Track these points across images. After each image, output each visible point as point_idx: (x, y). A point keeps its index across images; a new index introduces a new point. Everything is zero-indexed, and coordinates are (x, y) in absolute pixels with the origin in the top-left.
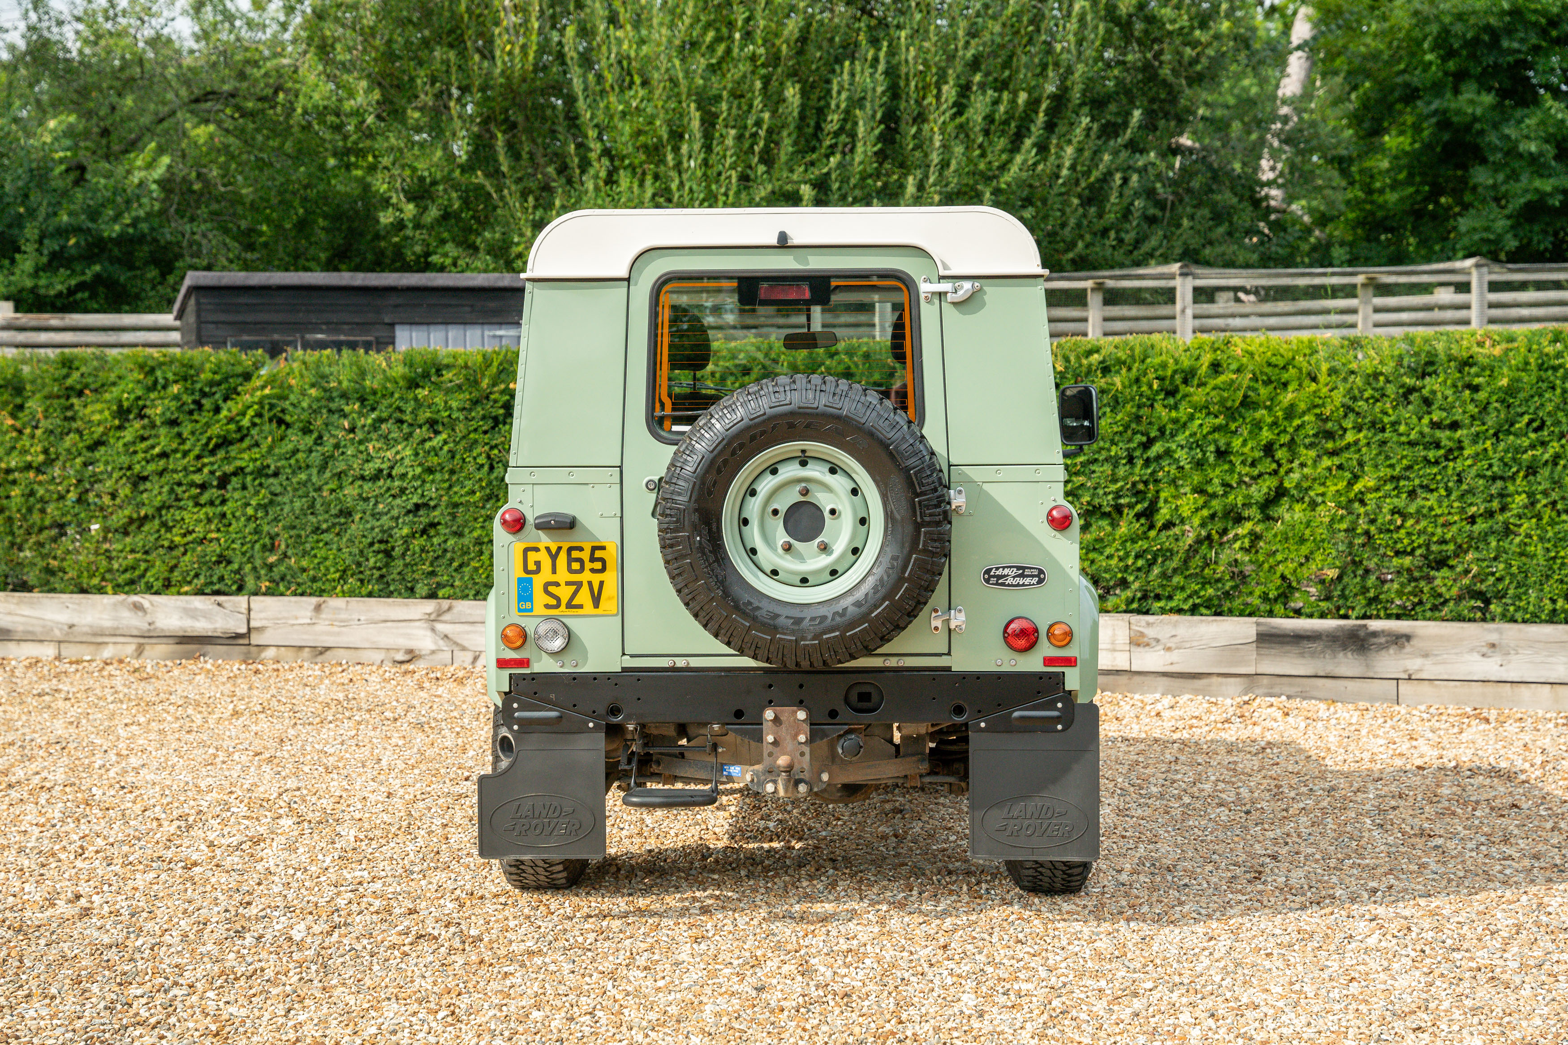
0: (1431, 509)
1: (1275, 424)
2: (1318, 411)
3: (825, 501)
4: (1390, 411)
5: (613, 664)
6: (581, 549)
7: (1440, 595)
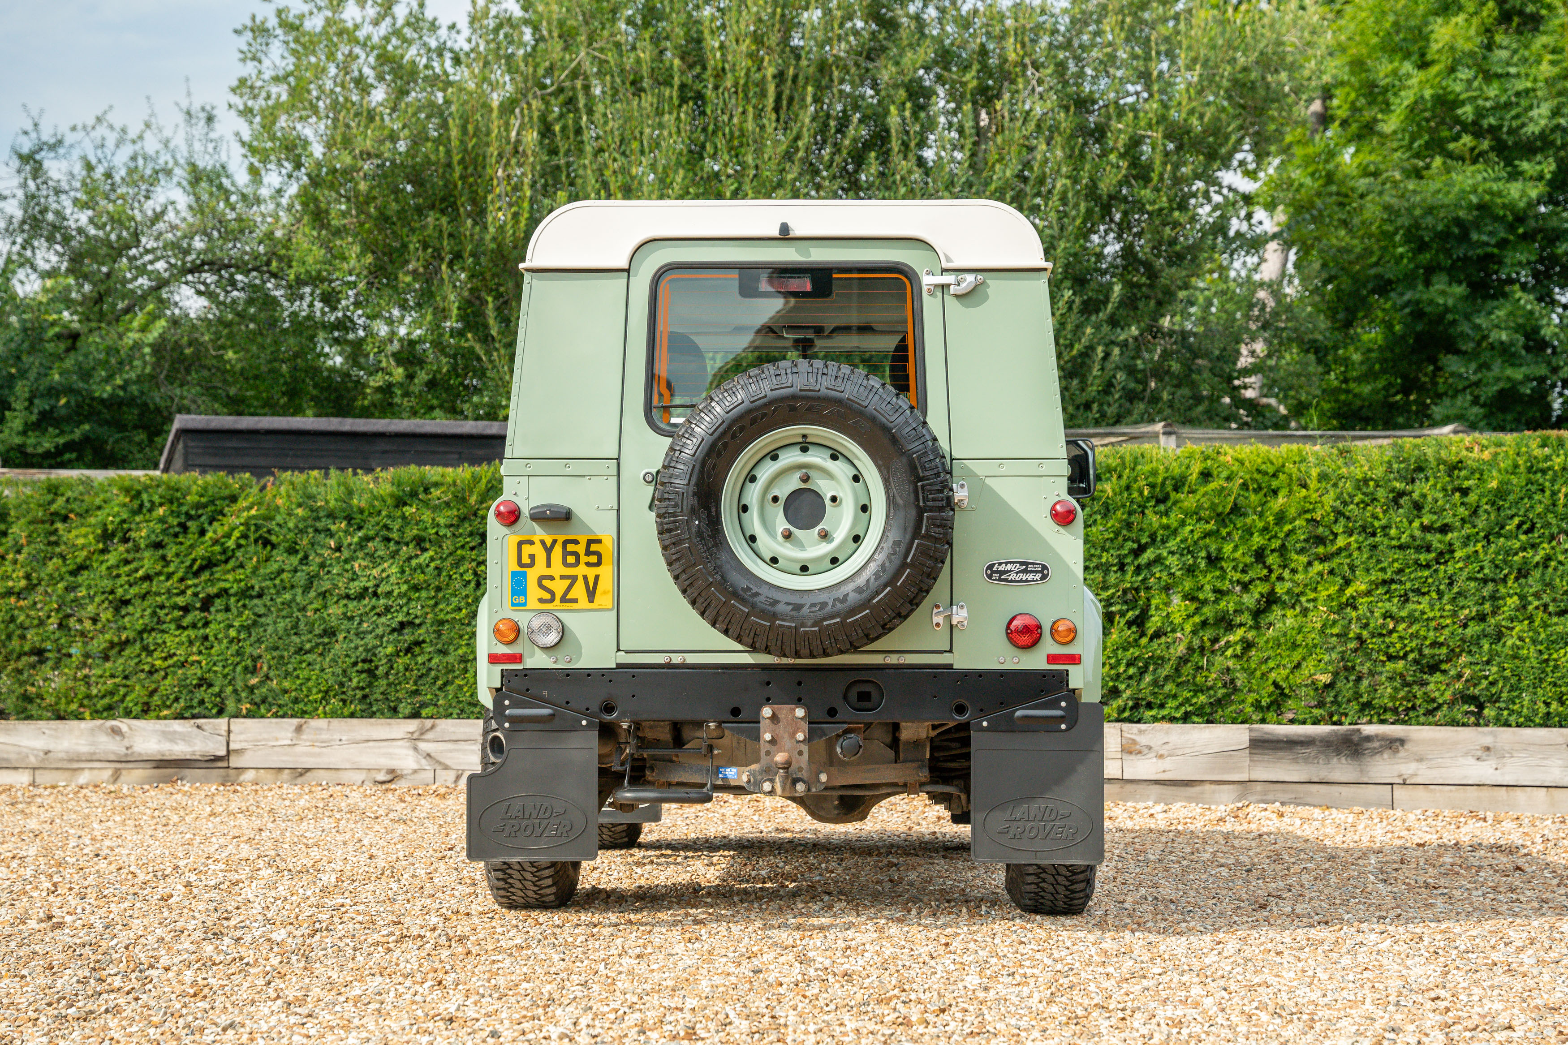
0: (1423, 613)
1: (1266, 529)
2: (1308, 516)
3: (826, 488)
4: (1381, 516)
5: (608, 660)
6: (576, 542)
7: (1433, 700)
